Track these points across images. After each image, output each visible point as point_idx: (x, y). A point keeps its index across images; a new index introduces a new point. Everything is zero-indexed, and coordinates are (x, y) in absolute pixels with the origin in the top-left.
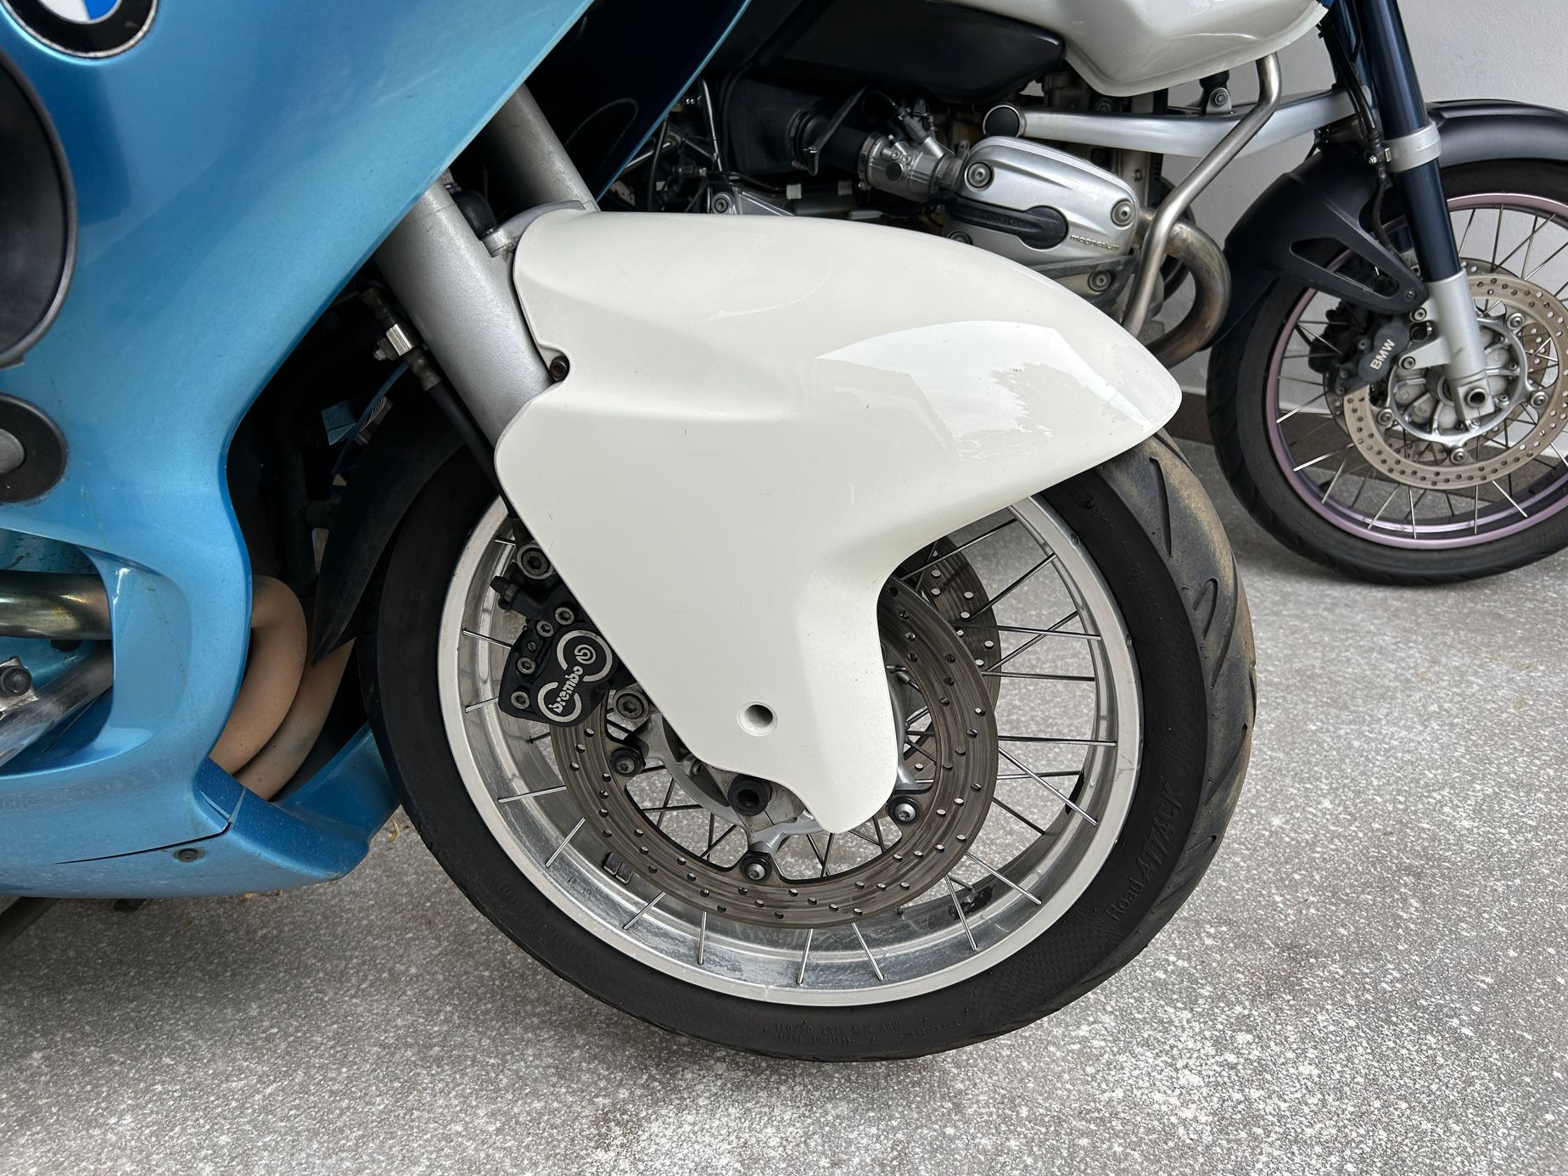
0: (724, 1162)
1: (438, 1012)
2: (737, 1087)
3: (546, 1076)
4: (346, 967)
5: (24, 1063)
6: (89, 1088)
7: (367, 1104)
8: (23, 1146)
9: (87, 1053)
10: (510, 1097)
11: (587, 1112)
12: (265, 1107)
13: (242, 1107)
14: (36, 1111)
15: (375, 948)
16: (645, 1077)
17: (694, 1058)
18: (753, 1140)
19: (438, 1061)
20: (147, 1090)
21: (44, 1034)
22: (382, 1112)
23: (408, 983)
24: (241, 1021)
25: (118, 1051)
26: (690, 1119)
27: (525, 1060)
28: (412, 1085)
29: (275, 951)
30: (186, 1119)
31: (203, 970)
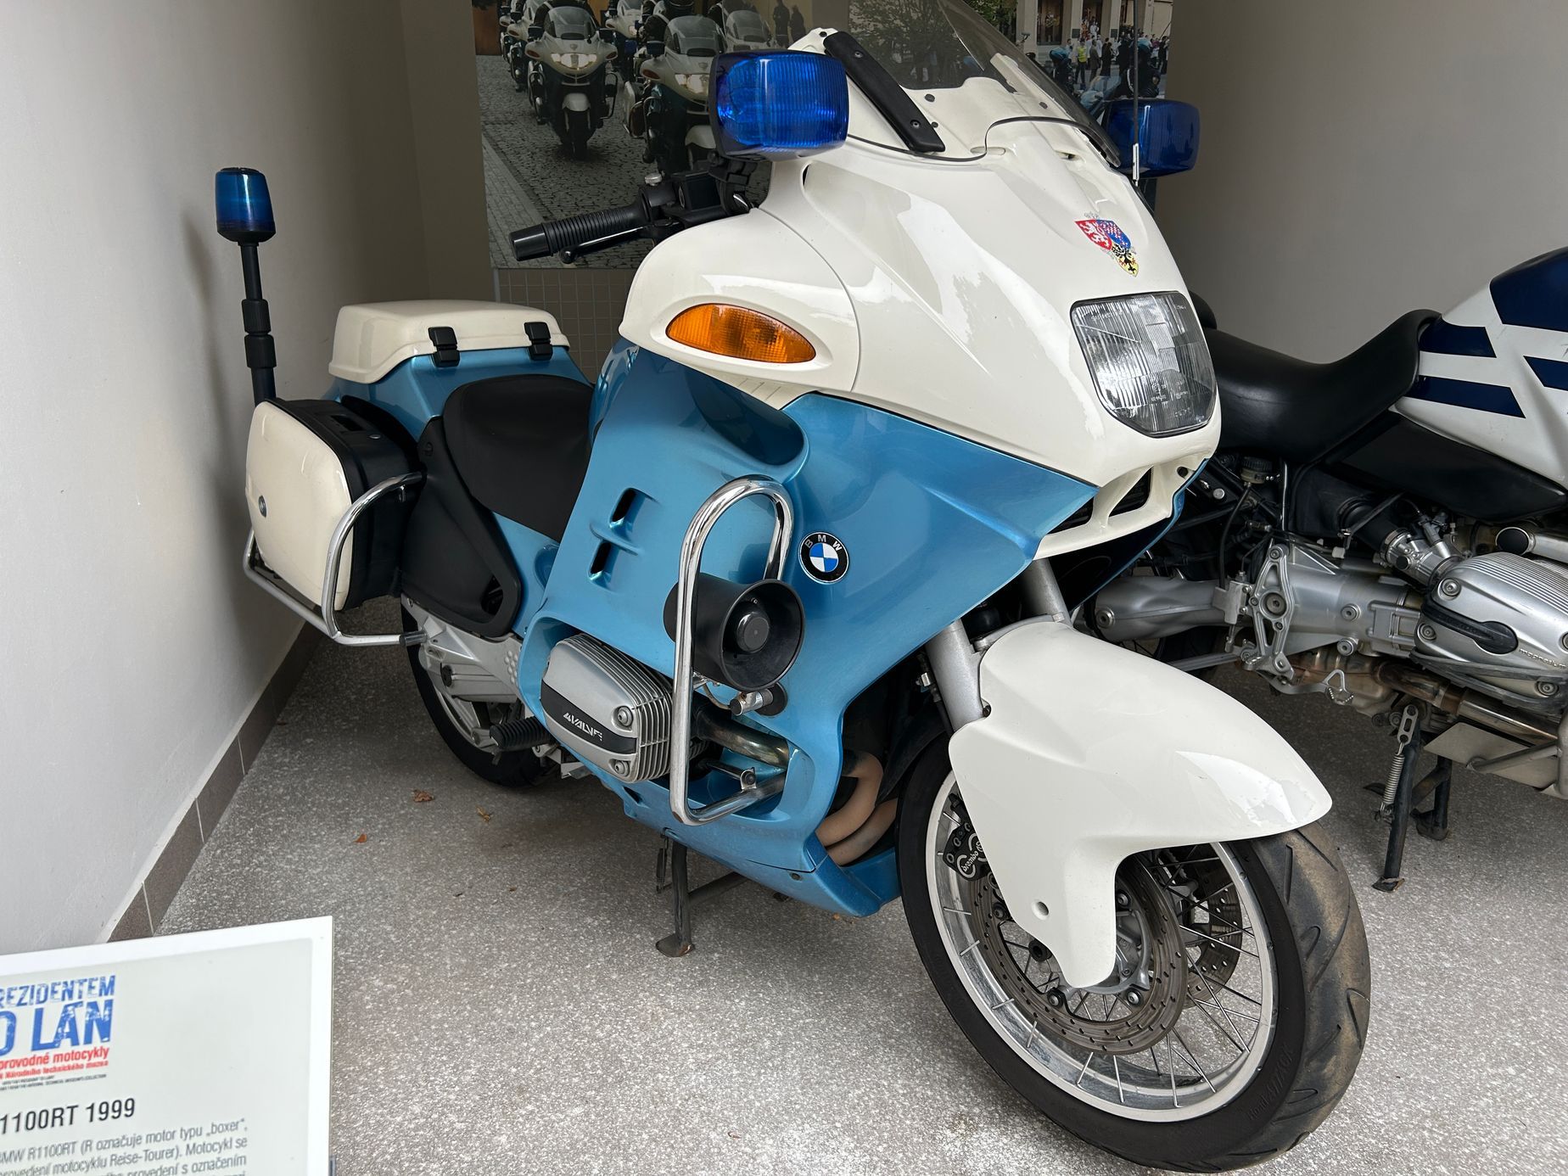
0: (1010, 1170)
1: (903, 1022)
2: (1041, 1139)
3: (941, 1081)
4: (868, 978)
5: (711, 956)
6: (732, 981)
7: (849, 1050)
8: (697, 994)
9: (738, 964)
10: (918, 1082)
11: (952, 1109)
12: (803, 1027)
13: (792, 1022)
14: (707, 980)
15: (886, 974)
16: (993, 1108)
17: (1026, 1114)
18: (1033, 1169)
19: (891, 1047)
20: (756, 994)
21: (723, 946)
22: (853, 1057)
23: (895, 1001)
24: (809, 981)
25: (750, 970)
26: (1005, 1141)
27: (934, 1068)
28: (873, 1052)
29: (838, 953)
30: (767, 1016)
31: (801, 947)
